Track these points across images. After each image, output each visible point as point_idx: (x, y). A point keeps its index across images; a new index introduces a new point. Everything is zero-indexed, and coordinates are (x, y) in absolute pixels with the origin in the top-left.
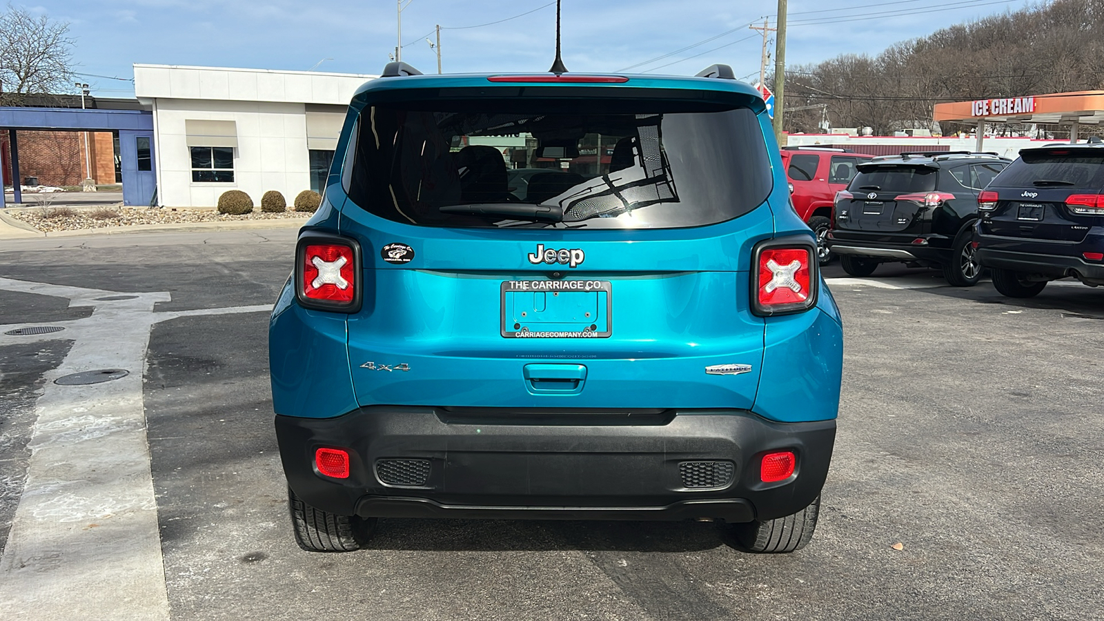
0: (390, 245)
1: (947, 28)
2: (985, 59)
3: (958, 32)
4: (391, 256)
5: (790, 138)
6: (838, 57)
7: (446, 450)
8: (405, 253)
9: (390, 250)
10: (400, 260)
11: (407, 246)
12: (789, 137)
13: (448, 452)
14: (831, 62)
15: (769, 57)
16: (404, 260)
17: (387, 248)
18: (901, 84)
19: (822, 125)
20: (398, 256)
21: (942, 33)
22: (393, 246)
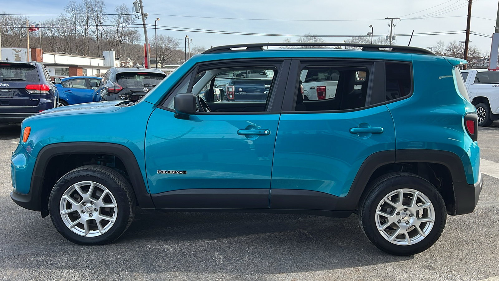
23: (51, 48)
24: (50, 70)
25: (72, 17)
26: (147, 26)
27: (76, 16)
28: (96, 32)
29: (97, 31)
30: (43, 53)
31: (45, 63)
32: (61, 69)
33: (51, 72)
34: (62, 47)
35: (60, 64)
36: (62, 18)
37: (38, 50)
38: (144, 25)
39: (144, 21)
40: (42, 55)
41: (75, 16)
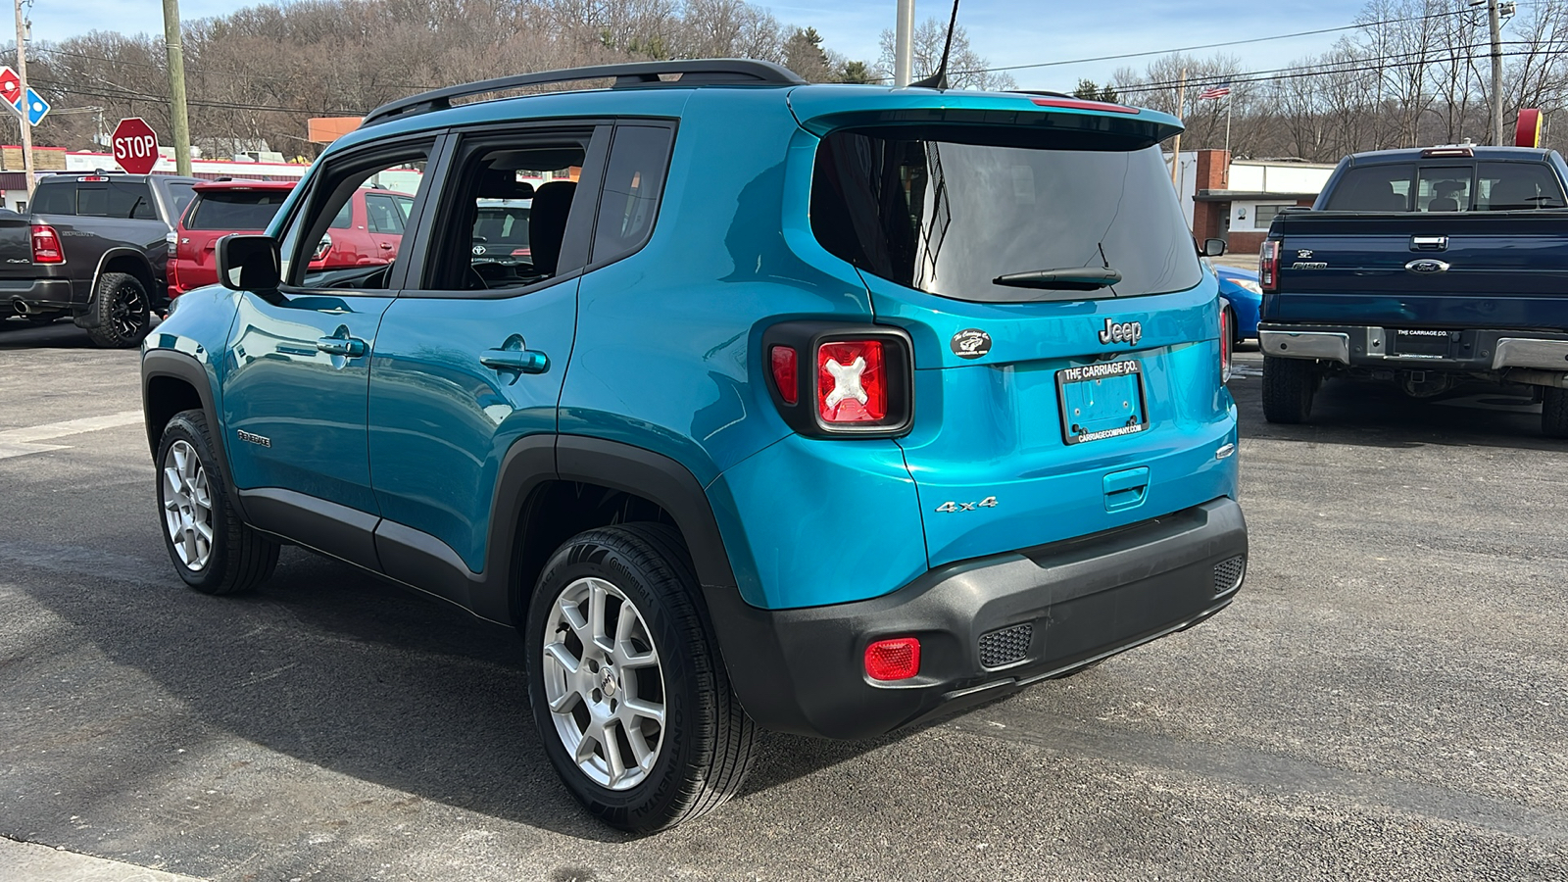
0: (961, 333)
1: (253, 6)
2: (319, 56)
3: (270, 16)
4: (964, 348)
5: (69, 158)
6: (90, 33)
7: (1050, 603)
8: (980, 343)
9: (963, 339)
10: (976, 353)
11: (983, 333)
12: (68, 156)
13: (1052, 605)
14: (80, 41)
15: (28, 27)
16: (981, 352)
17: (958, 337)
18: (206, 84)
19: (100, 140)
20: (973, 347)
21: (247, 13)
22: (966, 334)
23: (1294, 147)
24: (1243, 213)
25: (1374, 43)
26: (1503, 49)
27: (1388, 39)
28: (1450, 85)
29: (1454, 80)
30: (1230, 163)
31: (1233, 192)
32: (1273, 209)
33: (1244, 218)
34: (1329, 141)
35: (1279, 194)
36: (1341, 50)
37: (1216, 156)
38: (1494, 44)
39: (1493, 32)
40: (1228, 168)
41: (1382, 39)
